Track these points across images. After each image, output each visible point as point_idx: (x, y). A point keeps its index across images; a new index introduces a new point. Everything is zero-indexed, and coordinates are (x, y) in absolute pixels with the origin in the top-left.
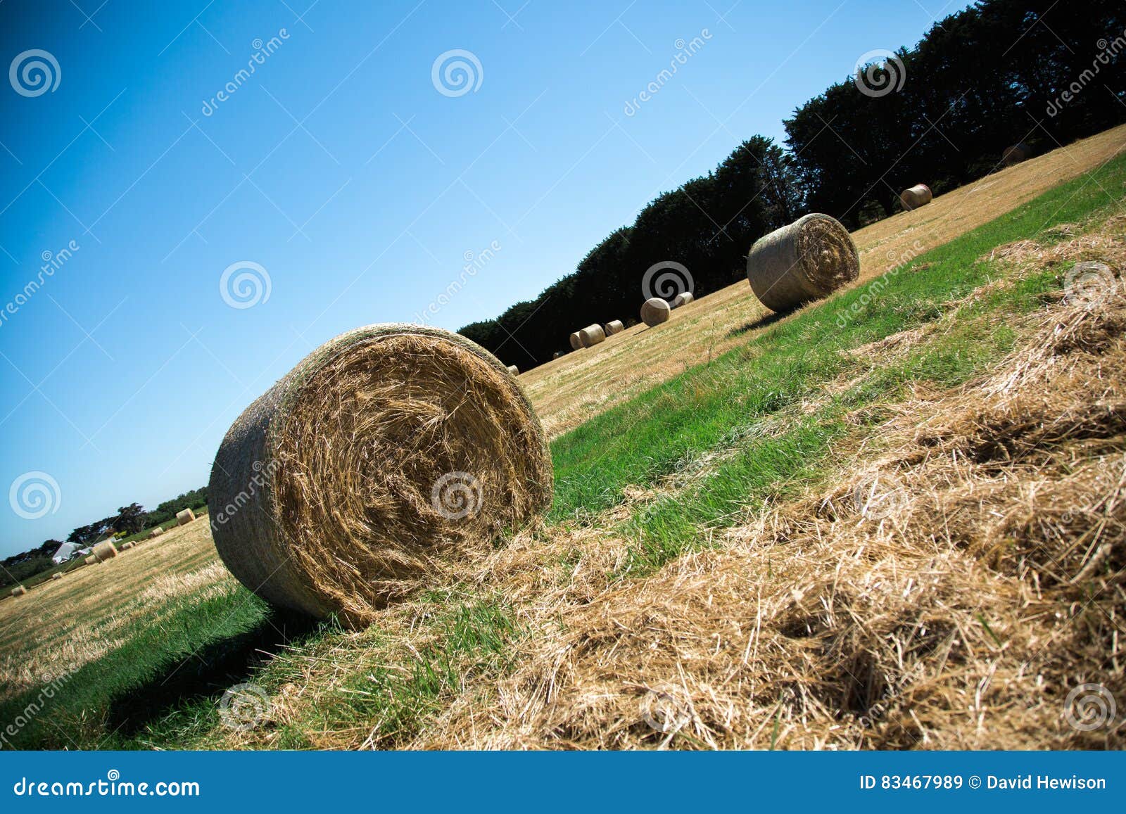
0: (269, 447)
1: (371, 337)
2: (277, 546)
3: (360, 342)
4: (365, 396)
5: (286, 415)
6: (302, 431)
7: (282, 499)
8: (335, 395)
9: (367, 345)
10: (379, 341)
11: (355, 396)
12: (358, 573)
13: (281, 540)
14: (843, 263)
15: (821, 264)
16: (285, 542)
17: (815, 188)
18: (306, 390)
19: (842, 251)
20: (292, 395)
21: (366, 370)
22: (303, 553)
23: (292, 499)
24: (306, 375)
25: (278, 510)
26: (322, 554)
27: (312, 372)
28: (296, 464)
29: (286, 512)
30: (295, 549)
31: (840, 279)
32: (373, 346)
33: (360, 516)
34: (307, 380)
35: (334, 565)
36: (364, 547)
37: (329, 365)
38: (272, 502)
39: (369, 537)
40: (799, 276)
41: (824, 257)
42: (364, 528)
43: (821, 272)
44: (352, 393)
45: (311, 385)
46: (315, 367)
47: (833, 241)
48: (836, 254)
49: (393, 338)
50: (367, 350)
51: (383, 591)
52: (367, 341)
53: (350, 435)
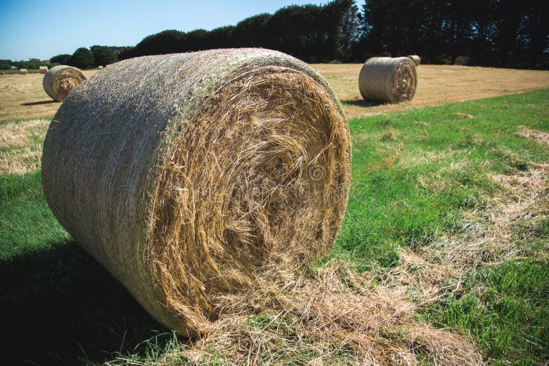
0: (161, 153)
1: (278, 64)
2: (141, 259)
3: (269, 67)
4: (257, 122)
5: (187, 121)
6: (196, 144)
7: (158, 212)
8: (234, 112)
9: (274, 72)
10: (283, 72)
11: (250, 120)
12: (203, 288)
13: (146, 255)
14: (409, 90)
15: (400, 86)
16: (150, 257)
17: (366, 35)
18: (212, 99)
19: (411, 83)
20: (198, 102)
21: (265, 96)
22: (164, 269)
23: (168, 213)
24: (216, 83)
25: (151, 224)
26: (179, 270)
27: (223, 82)
28: (181, 177)
29: (159, 224)
30: (157, 265)
31: (404, 97)
32: (278, 75)
33: (219, 237)
34: (216, 89)
35: (186, 281)
36: (215, 266)
37: (238, 80)
38: (148, 214)
39: (221, 257)
40: (388, 88)
41: (403, 83)
42: (220, 249)
43: (398, 90)
44: (247, 115)
45: (218, 96)
46: (227, 78)
47: (410, 76)
48: (409, 84)
49: (293, 72)
50: (272, 76)
51: (218, 305)
52: (275, 68)
53: (234, 157)
